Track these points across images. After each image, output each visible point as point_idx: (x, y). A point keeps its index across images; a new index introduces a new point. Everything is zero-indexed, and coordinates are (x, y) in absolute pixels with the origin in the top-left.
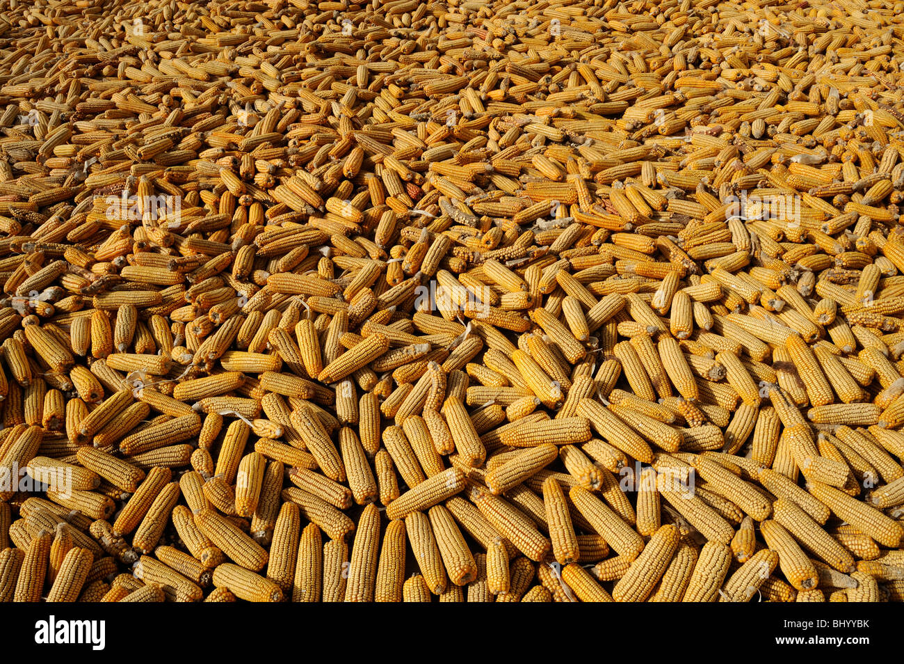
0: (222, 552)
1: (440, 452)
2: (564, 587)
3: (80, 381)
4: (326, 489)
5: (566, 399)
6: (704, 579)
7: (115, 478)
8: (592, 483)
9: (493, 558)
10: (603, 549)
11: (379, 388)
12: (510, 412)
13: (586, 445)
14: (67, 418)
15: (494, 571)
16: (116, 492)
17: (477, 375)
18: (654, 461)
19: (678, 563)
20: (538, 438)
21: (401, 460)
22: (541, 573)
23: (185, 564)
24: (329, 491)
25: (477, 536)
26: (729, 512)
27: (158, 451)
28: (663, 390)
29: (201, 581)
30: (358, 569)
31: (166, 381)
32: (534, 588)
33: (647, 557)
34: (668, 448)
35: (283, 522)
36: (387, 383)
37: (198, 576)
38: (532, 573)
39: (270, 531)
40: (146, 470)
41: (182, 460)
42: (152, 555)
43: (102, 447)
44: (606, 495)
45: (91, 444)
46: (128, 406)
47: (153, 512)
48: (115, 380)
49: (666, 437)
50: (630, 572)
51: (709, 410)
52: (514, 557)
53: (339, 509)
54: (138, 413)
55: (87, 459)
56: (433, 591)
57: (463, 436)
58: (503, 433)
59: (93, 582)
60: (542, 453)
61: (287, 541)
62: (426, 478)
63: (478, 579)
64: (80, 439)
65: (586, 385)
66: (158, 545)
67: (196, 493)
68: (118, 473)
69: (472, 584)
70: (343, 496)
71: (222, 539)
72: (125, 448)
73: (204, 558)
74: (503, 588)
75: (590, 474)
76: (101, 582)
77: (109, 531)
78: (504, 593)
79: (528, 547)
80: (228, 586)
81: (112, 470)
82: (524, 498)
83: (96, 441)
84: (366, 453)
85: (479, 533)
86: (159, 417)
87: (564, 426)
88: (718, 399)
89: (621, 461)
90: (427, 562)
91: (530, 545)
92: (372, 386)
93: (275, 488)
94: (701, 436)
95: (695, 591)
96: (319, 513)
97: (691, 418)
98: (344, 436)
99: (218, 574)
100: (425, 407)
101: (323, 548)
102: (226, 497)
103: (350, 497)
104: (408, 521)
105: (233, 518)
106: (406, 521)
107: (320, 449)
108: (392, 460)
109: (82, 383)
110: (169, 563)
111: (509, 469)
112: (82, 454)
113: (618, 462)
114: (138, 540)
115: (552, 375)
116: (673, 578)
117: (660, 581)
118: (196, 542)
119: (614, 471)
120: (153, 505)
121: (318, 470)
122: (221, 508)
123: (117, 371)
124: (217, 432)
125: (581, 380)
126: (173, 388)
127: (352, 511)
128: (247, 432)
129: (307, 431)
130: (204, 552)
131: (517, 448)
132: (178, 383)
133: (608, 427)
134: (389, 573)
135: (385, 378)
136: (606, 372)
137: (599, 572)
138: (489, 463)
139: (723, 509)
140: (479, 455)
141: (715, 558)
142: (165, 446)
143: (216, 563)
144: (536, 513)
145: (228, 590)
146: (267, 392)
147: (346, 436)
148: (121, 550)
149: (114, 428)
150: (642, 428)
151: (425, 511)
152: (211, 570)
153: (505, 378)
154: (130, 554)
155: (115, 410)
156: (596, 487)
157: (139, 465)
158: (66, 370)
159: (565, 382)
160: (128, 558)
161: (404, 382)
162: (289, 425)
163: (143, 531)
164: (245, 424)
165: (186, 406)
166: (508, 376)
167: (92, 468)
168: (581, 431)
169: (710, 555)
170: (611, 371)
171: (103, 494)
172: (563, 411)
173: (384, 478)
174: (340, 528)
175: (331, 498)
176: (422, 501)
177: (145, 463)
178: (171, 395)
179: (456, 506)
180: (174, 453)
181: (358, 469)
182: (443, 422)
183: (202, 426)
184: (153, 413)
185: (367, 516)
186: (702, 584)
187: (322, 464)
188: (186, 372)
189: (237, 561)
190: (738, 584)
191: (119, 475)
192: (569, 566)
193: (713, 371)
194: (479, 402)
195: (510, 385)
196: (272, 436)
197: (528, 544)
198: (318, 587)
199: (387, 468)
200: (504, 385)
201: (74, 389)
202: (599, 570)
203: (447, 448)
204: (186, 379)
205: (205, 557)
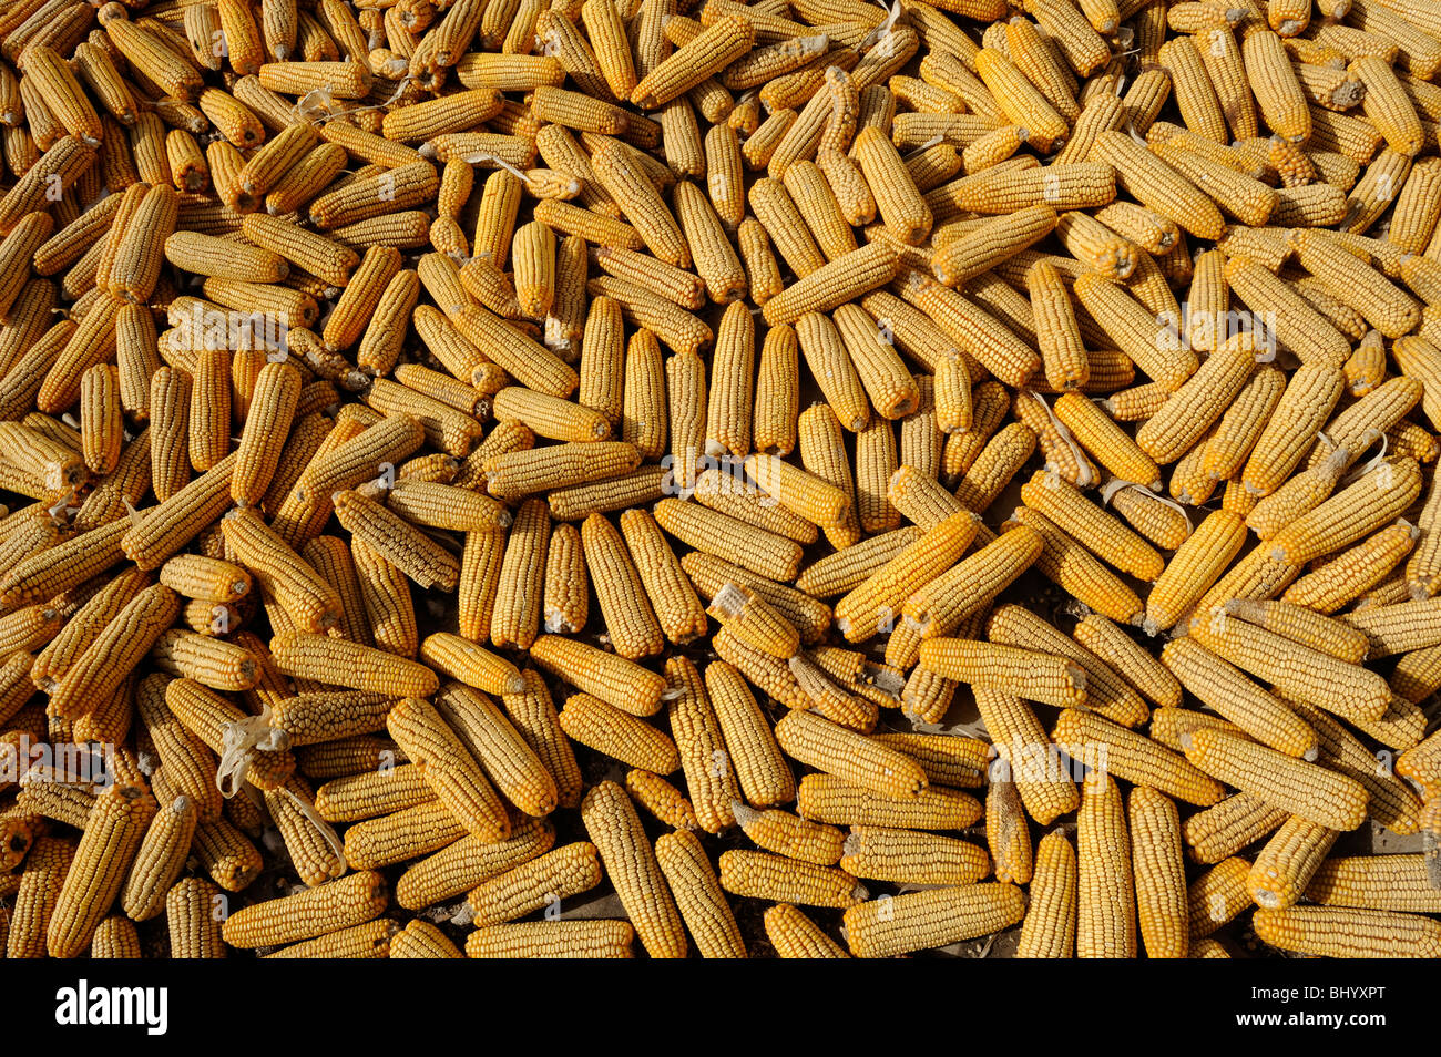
0: (504, 370)
1: (851, 220)
2: (1058, 425)
3: (221, 111)
4: (662, 277)
5: (1071, 137)
6: (1296, 415)
7: (313, 261)
8: (1118, 266)
9: (946, 379)
10: (1125, 372)
11: (739, 116)
12: (970, 157)
13: (1104, 211)
14: (214, 171)
15: (949, 397)
16: (317, 286)
17: (910, 95)
18: (1224, 237)
19: (1254, 393)
20: (1023, 197)
21: (784, 234)
22: (1020, 405)
23: (447, 389)
24: (667, 280)
25: (916, 350)
26: (1345, 322)
27: (375, 221)
28: (1244, 127)
29: (475, 412)
30: (725, 395)
31: (368, 109)
32: (1010, 426)
33: (1204, 380)
34: (1251, 216)
35: (598, 327)
36: (751, 108)
37: (471, 405)
38: (1006, 406)
39: (577, 340)
40: (361, 252)
41: (416, 237)
42: (391, 377)
43: (282, 214)
44: (1136, 289)
45: (262, 209)
46: (311, 150)
47: (382, 314)
48: (279, 109)
49: (1250, 198)
50: (1169, 406)
51: (1324, 160)
52: (980, 380)
53: (685, 309)
54: (332, 160)
55: (263, 233)
56: (848, 426)
57: (893, 191)
58: (958, 191)
59: (307, 415)
60: (1032, 219)
61: (607, 353)
62: (826, 261)
63: (919, 412)
64: (244, 202)
65: (1109, 110)
66: (398, 364)
67: (448, 283)
68: (315, 254)
69: (909, 417)
70: (692, 287)
71: (503, 350)
72: (319, 215)
73: (478, 380)
74: (963, 423)
75: (1117, 250)
76: (319, 415)
77: (317, 344)
78: (962, 430)
79: (1004, 363)
80: (521, 418)
81: (304, 249)
82: (996, 294)
83: (271, 203)
84: (723, 223)
85: (919, 346)
86: (365, 168)
87: (1070, 176)
88: (1341, 142)
89: (1169, 234)
90: (838, 383)
91: (1007, 362)
92: (724, 115)
93: (577, 276)
94: (1308, 201)
95: (1281, 432)
96: (655, 313)
97: (1291, 173)
98: (683, 195)
99: (502, 401)
100: (821, 149)
101: (665, 364)
102: (501, 288)
103: (702, 291)
104: (803, 328)
105: (516, 320)
106: (798, 327)
107: (646, 215)
108: (768, 234)
109: (226, 115)
110: (420, 388)
111: (973, 244)
112: (251, 224)
113: (1164, 235)
114: (366, 353)
115: (1047, 93)
116: (1243, 414)
117: (1221, 419)
118: (460, 357)
119: (1154, 250)
120: (381, 304)
121: (645, 250)
122: (492, 306)
123: (279, 94)
124: (467, 191)
125: (1100, 100)
126: (380, 121)
127: (708, 311)
128: (517, 191)
129: (623, 185)
130: (476, 370)
131: (982, 215)
132: (385, 112)
133: (1148, 178)
134: (775, 400)
135: (746, 101)
136: (1143, 92)
137: (1117, 406)
138: (938, 237)
139: (1335, 316)
140: (922, 221)
141: (1318, 385)
142: (384, 214)
143: (497, 386)
144: (1015, 317)
145: (522, 424)
146: (544, 123)
147: (686, 194)
148: (341, 370)
149: (296, 183)
150: (1207, 181)
151: (828, 312)
152: (490, 396)
153: (960, 99)
154: (357, 376)
155: (290, 154)
156: (1125, 272)
157: (346, 243)
158: (193, 98)
159: (1068, 105)
160: (354, 382)
161: (781, 107)
162: (588, 178)
163: (372, 341)
164: (514, 177)
165: (408, 150)
166: (966, 96)
167: (271, 246)
168: (1100, 186)
169: (1310, 381)
170: (1152, 90)
171: (297, 289)
172: (1065, 156)
173: (756, 260)
174: (691, 335)
175: (672, 292)
176: (825, 294)
177: (355, 240)
178: (378, 132)
179: (879, 304)
180: (404, 224)
181: (713, 246)
182: (856, 171)
183: (441, 180)
184: (355, 162)
185: (733, 321)
186: (1293, 422)
187: (651, 240)
188: (399, 92)
189: (529, 383)
190: (1350, 426)
191: (319, 259)
192: (1067, 396)
193: (1342, 91)
194: (916, 140)
195: (969, 111)
196: (562, 195)
197: (1005, 358)
198: (663, 420)
199: (761, 246)
200: (958, 112)
201: (212, 128)
202: (1116, 404)
203: (865, 211)
204: (401, 103)
205: (480, 375)
